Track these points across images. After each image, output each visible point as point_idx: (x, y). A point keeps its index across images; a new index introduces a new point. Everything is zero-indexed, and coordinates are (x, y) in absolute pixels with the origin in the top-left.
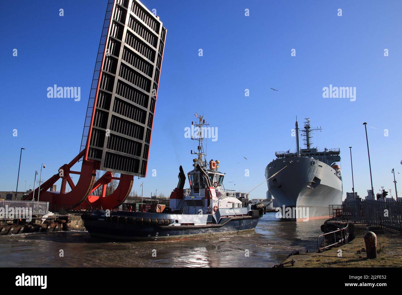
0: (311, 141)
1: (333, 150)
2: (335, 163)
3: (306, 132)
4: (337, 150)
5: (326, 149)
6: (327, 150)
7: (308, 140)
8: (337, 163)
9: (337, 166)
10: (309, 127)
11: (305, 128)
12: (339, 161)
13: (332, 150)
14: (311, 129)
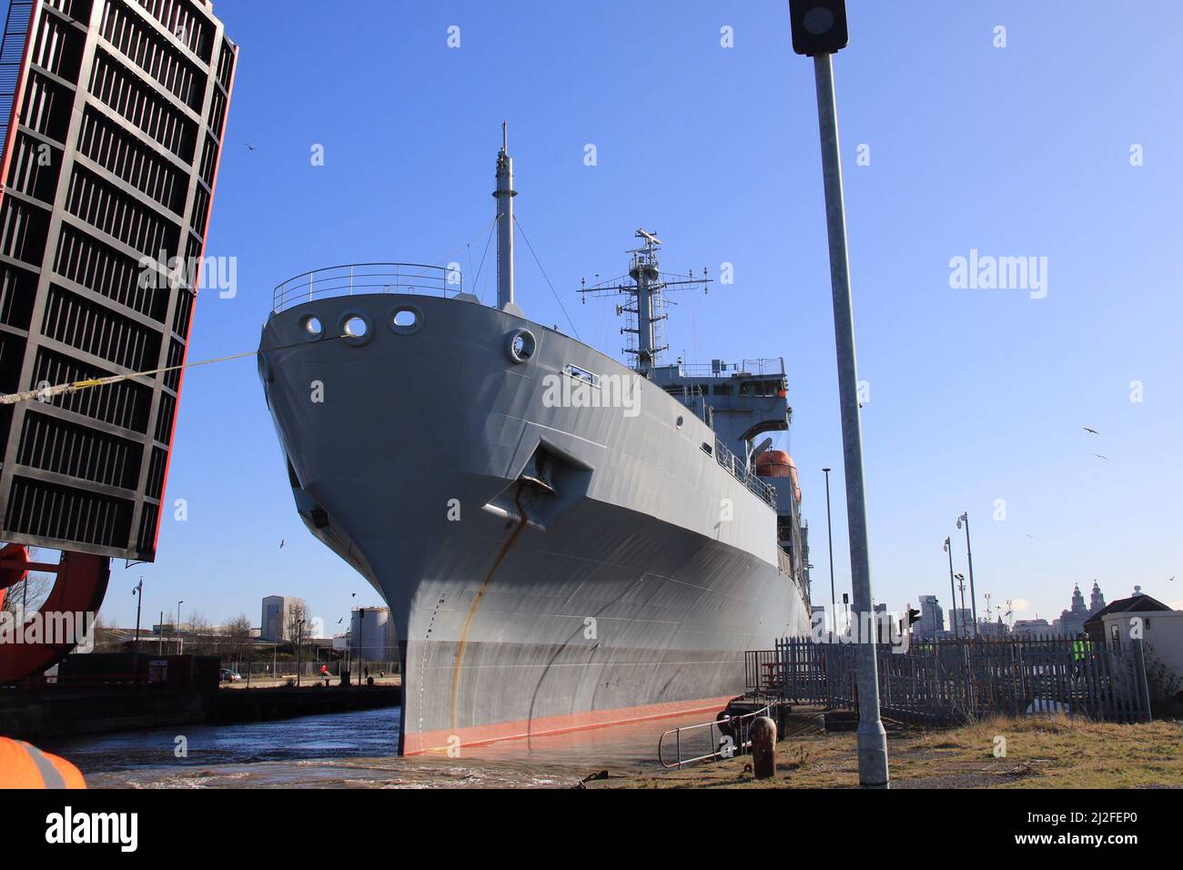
0: (660, 334)
1: (755, 372)
2: (769, 441)
3: (636, 293)
4: (773, 370)
5: (716, 365)
6: (724, 369)
7: (643, 332)
8: (779, 440)
9: (780, 454)
10: (650, 273)
11: (634, 274)
12: (785, 427)
13: (747, 371)
14: (660, 281)
